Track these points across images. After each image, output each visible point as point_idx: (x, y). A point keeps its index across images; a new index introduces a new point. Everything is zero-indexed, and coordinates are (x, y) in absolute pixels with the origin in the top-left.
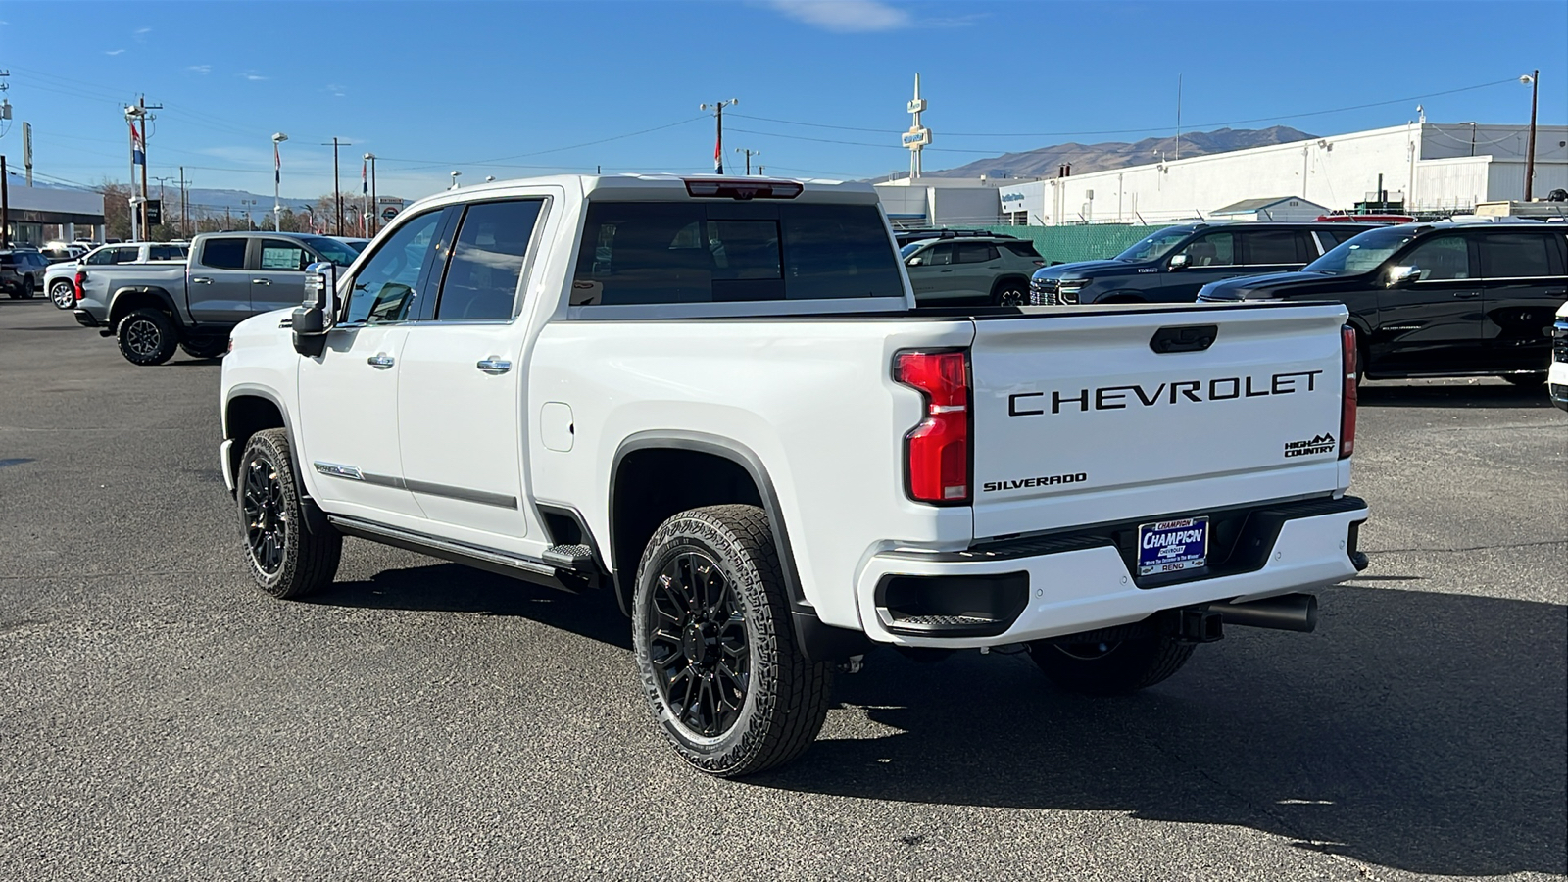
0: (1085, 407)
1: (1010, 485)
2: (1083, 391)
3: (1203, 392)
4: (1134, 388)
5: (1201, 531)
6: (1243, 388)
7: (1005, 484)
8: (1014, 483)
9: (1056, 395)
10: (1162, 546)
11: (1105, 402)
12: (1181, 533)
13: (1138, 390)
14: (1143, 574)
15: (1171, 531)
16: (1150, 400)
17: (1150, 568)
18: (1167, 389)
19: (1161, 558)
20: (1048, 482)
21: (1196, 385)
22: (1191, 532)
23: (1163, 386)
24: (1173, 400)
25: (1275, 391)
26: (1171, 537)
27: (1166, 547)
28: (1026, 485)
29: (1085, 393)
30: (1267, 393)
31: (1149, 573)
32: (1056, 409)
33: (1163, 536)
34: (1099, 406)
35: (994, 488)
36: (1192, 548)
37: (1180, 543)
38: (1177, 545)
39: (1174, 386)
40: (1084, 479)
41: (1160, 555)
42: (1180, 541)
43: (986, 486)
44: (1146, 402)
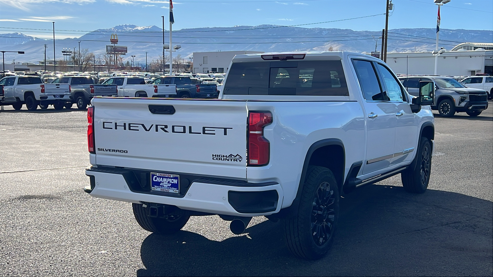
0: (125, 129)
1: (105, 150)
2: (124, 123)
3: (169, 129)
4: (142, 125)
5: (177, 180)
6: (187, 130)
7: (103, 149)
8: (106, 149)
9: (116, 124)
10: (161, 182)
11: (131, 128)
12: (169, 179)
13: (143, 125)
14: (153, 190)
15: (165, 178)
16: (148, 130)
17: (156, 188)
18: (154, 127)
19: (161, 186)
20: (116, 151)
21: (166, 127)
22: (173, 180)
23: (152, 125)
24: (157, 130)
25: (204, 133)
26: (165, 180)
27: (163, 182)
28: (109, 151)
29: (125, 124)
30: (200, 133)
31: (155, 190)
32: (116, 128)
33: (161, 178)
34: (130, 129)
35: (100, 150)
36: (173, 186)
37: (169, 183)
38: (168, 183)
39: (157, 126)
40: (127, 152)
41: (161, 185)
42: (169, 182)
43: (98, 149)
44: (146, 130)
